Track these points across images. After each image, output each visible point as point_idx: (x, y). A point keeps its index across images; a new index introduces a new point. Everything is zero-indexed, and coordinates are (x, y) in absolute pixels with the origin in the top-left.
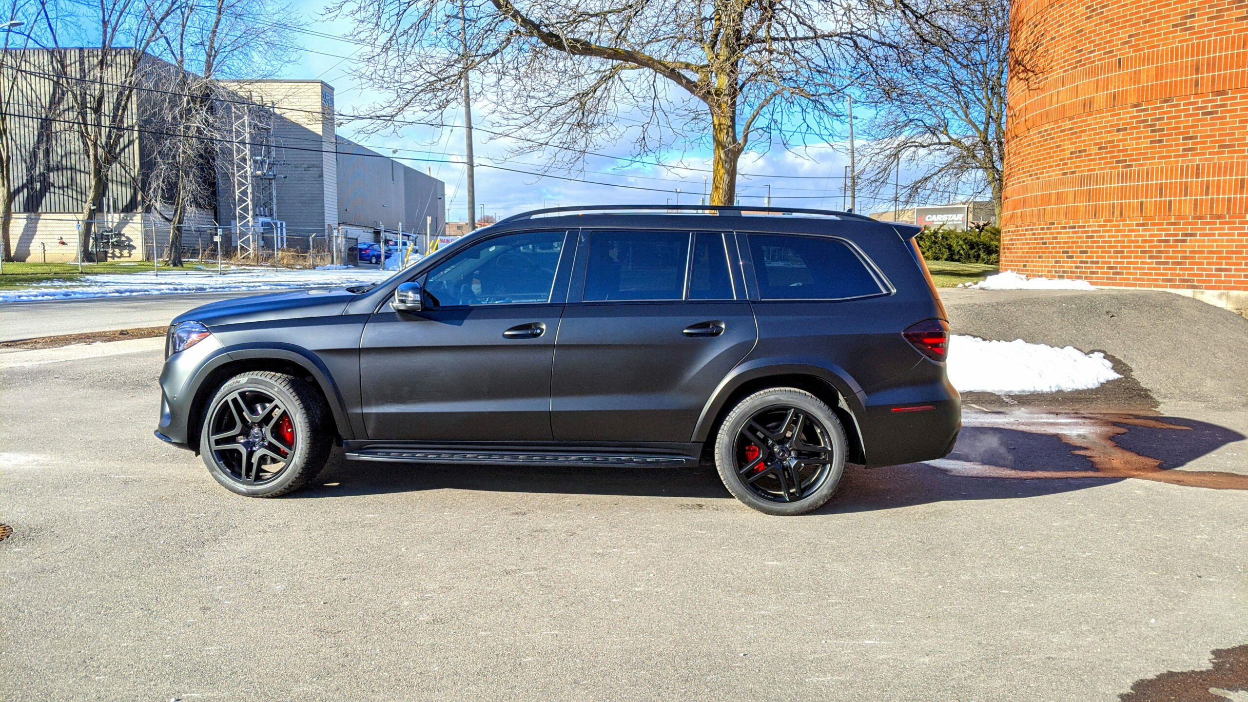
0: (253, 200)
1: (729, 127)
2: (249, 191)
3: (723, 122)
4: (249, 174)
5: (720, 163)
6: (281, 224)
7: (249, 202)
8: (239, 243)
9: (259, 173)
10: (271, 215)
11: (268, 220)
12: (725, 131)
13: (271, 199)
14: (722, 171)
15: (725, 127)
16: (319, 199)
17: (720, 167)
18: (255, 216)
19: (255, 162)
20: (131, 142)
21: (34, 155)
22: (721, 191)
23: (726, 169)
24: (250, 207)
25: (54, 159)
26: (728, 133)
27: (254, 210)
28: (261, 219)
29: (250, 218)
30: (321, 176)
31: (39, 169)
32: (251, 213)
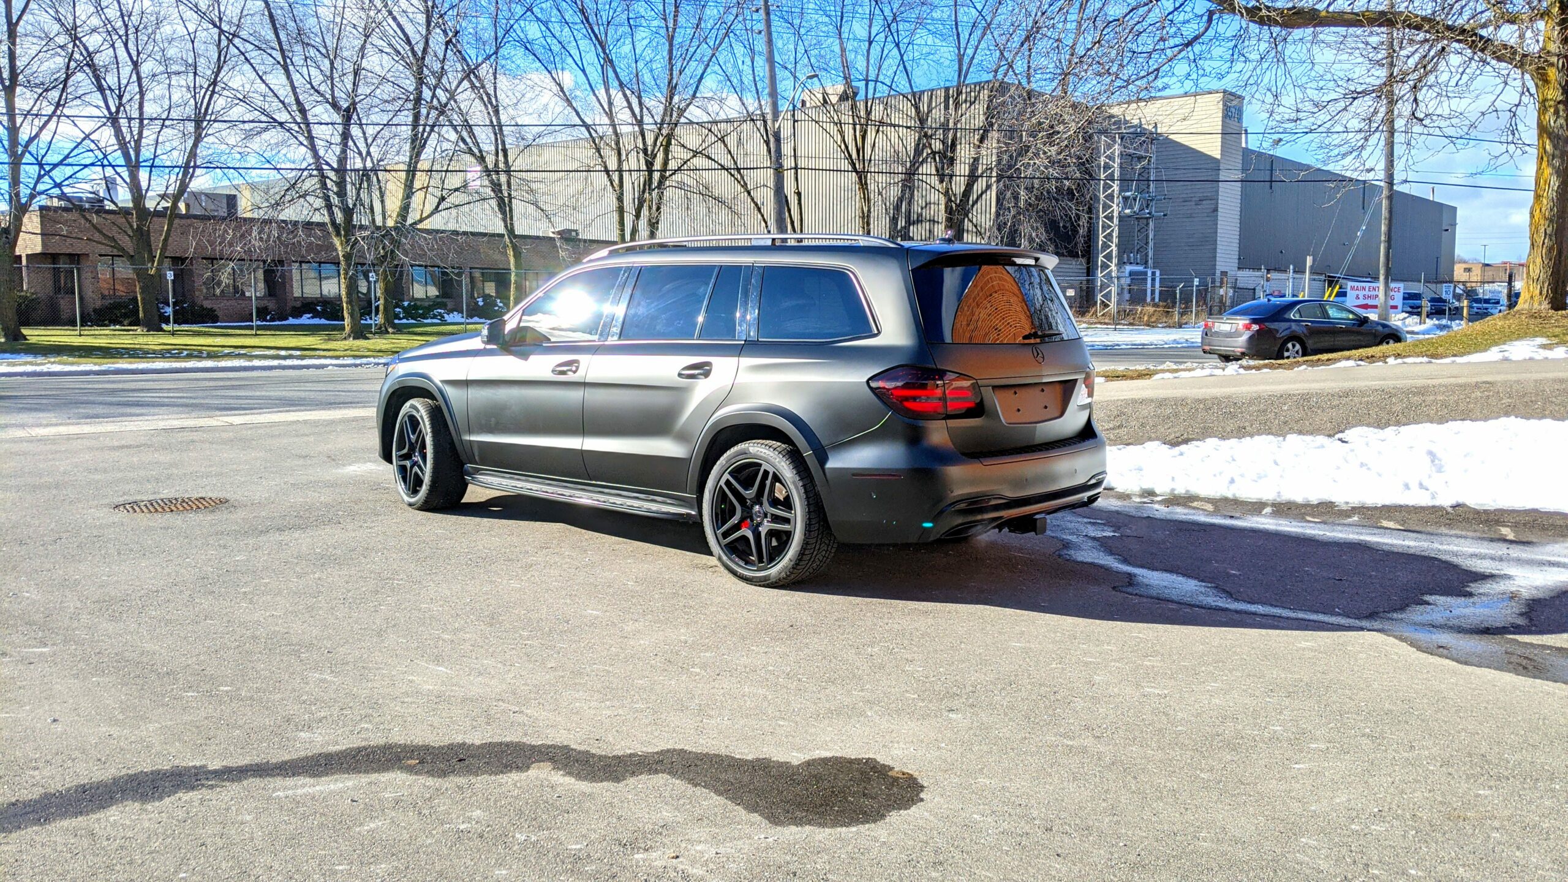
0: (1118, 246)
1: (1559, 103)
2: (1115, 234)
3: (1549, 97)
4: (1116, 214)
5: (1545, 159)
6: (1153, 274)
7: (1114, 248)
8: (1099, 297)
9: (1128, 211)
10: (1146, 263)
11: (1140, 268)
12: (1552, 110)
13: (1147, 243)
14: (1548, 171)
15: (1552, 103)
16: (1210, 241)
17: (1544, 164)
18: (1121, 264)
19: (1126, 199)
20: (989, 187)
21: (898, 208)
22: (1545, 201)
23: (1554, 167)
24: (1114, 254)
25: (916, 208)
26: (1556, 112)
27: (1120, 257)
28: (1128, 268)
29: (1113, 267)
30: (1216, 210)
31: (901, 223)
32: (1115, 261)
